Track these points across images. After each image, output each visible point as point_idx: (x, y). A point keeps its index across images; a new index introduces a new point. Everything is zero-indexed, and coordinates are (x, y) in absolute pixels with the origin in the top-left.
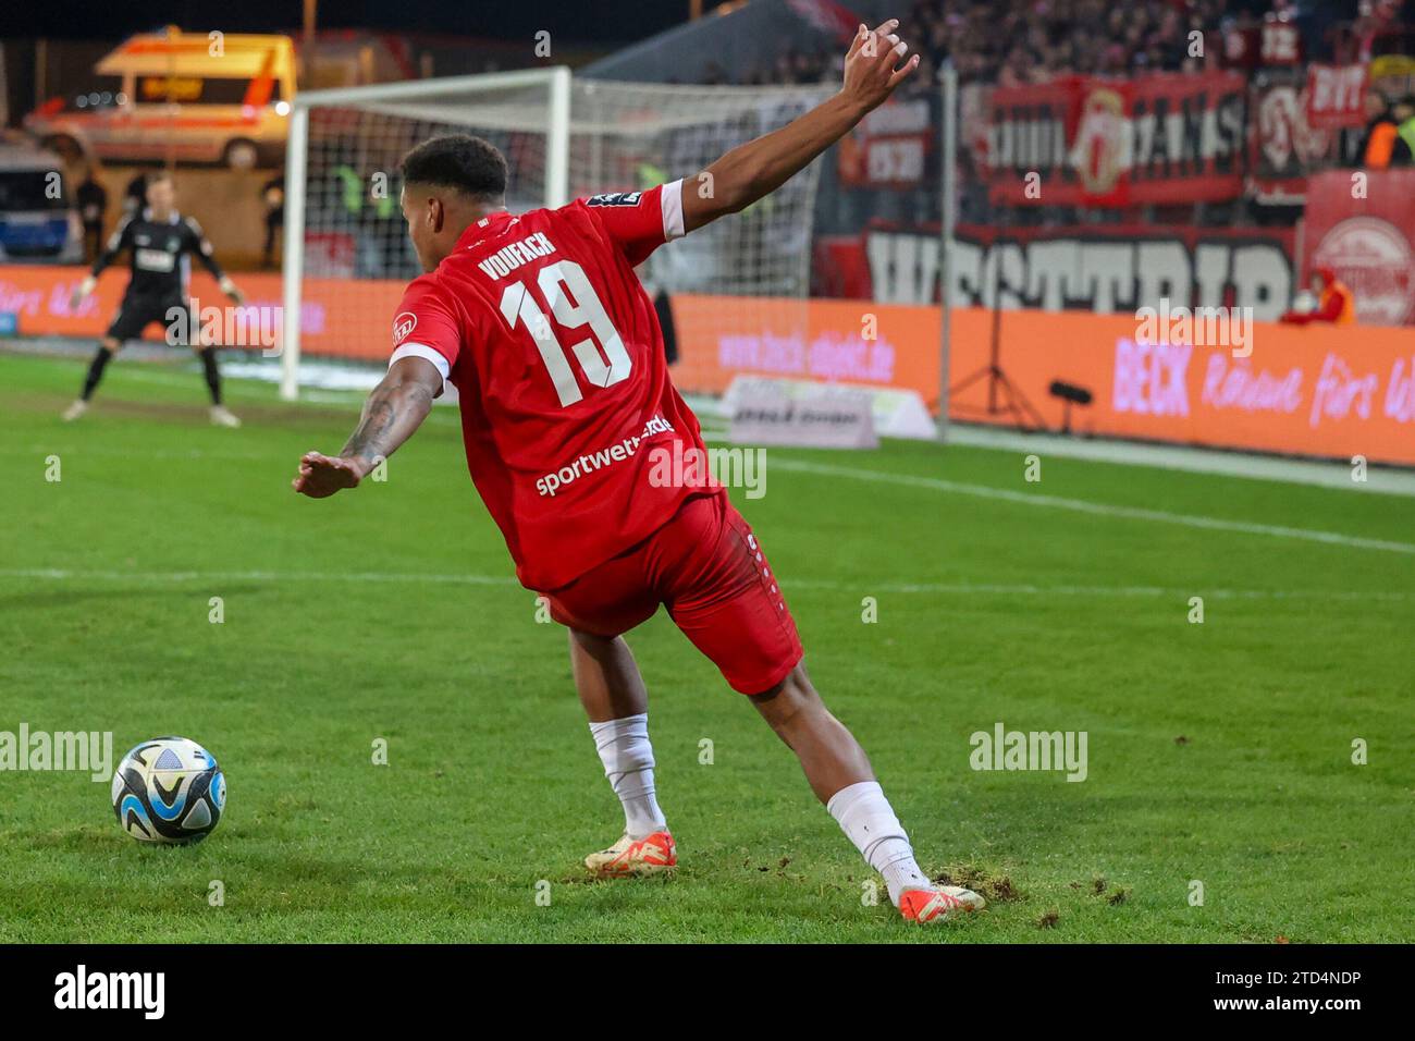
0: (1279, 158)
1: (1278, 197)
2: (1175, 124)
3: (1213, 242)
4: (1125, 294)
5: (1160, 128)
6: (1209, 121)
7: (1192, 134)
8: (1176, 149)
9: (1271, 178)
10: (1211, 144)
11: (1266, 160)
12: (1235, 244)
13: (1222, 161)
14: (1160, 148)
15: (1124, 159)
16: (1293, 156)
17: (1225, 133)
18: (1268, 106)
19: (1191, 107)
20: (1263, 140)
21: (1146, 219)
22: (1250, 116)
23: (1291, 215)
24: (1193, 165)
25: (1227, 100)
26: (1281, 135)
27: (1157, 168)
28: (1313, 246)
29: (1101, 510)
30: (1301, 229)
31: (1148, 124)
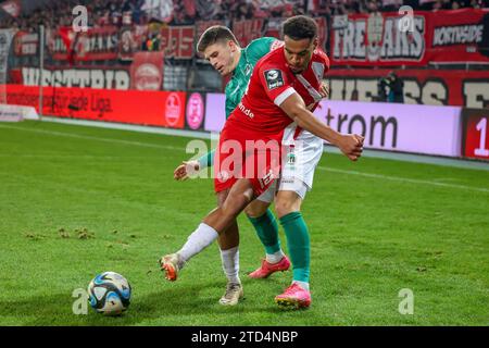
0: (126, 48)
1: (127, 59)
2: (100, 40)
3: (111, 69)
4: (88, 83)
5: (97, 41)
6: (109, 39)
7: (105, 42)
8: (101, 46)
9: (124, 53)
10: (109, 45)
11: (123, 49)
12: (115, 70)
13: (112, 50)
14: (96, 46)
15: (87, 49)
16: (130, 49)
17: (113, 42)
18: (124, 35)
19: (105, 35)
20: (122, 44)
21: (93, 64)
22: (119, 38)
23: (129, 63)
24: (105, 50)
25: (114, 34)
26: (127, 43)
27: (96, 51)
28: (135, 70)
29: (79, 137)
30: (132, 67)
31: (93, 40)
